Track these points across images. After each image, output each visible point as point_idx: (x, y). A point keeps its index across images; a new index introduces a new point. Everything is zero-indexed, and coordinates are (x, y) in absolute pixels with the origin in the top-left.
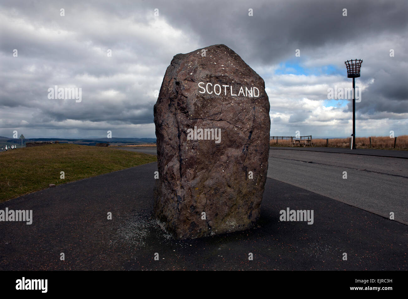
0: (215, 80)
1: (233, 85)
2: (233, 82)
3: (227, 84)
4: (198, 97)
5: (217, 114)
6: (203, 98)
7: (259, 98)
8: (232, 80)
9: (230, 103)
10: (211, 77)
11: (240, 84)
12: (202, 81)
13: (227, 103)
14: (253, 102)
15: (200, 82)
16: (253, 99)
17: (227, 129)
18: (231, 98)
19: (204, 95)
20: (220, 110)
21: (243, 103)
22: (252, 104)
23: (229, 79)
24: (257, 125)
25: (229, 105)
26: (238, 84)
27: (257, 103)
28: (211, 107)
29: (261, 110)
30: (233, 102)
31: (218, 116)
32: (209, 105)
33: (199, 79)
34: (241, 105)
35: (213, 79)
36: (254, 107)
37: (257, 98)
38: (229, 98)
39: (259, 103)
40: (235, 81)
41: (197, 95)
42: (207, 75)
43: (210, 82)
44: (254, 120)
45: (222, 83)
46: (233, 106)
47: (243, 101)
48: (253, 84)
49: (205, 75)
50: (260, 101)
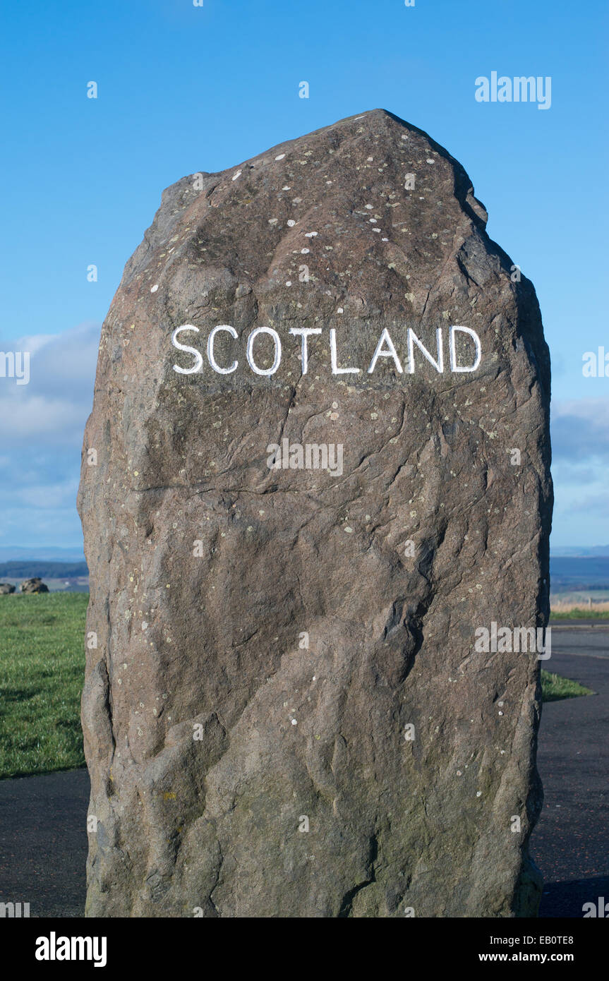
1: (342, 324)
2: (340, 311)
3: (309, 325)
4: (163, 393)
5: (256, 463)
6: (188, 393)
7: (479, 378)
8: (339, 302)
9: (322, 412)
10: (230, 298)
11: (376, 321)
12: (191, 320)
13: (309, 408)
15: (183, 323)
16: (449, 384)
18: (331, 386)
19: (193, 383)
21: (384, 405)
22: (439, 409)
23: (323, 298)
25: (318, 421)
27: (470, 403)
28: (227, 432)
29: (493, 435)
30: (335, 405)
31: (261, 472)
32: (217, 425)
34: (373, 416)
35: (240, 306)
36: (454, 421)
37: (469, 379)
38: (320, 385)
40: (353, 305)
41: (162, 382)
42: (214, 292)
43: (227, 322)
44: (443, 484)
45: (284, 319)
48: (447, 314)
49: (205, 294)
50: (483, 389)
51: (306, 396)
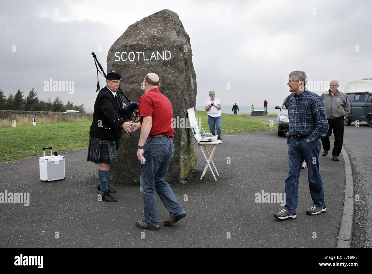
0: (130, 49)
1: (145, 51)
2: (145, 48)
3: (140, 51)
4: (113, 65)
5: (130, 78)
6: (117, 65)
8: (145, 47)
9: (141, 68)
10: (126, 46)
11: (151, 50)
12: (118, 51)
13: (139, 67)
14: (165, 65)
15: (117, 51)
16: (165, 62)
17: (138, 90)
18: (143, 63)
19: (119, 63)
20: (133, 74)
21: (152, 66)
22: (163, 67)
23: (142, 46)
24: (166, 86)
25: (141, 70)
26: (149, 50)
27: (169, 66)
28: (124, 72)
29: (173, 72)
30: (144, 67)
31: (130, 79)
32: (123, 71)
33: (116, 50)
34: (150, 68)
35: (127, 48)
36: (166, 69)
37: (169, 61)
38: (141, 63)
39: (171, 65)
40: (147, 47)
41: (113, 63)
42: (123, 46)
43: (125, 51)
44: (163, 81)
45: (135, 50)
46: (143, 70)
47: (153, 64)
48: (164, 48)
49: (121, 46)
50: (171, 63)
51: (139, 65)
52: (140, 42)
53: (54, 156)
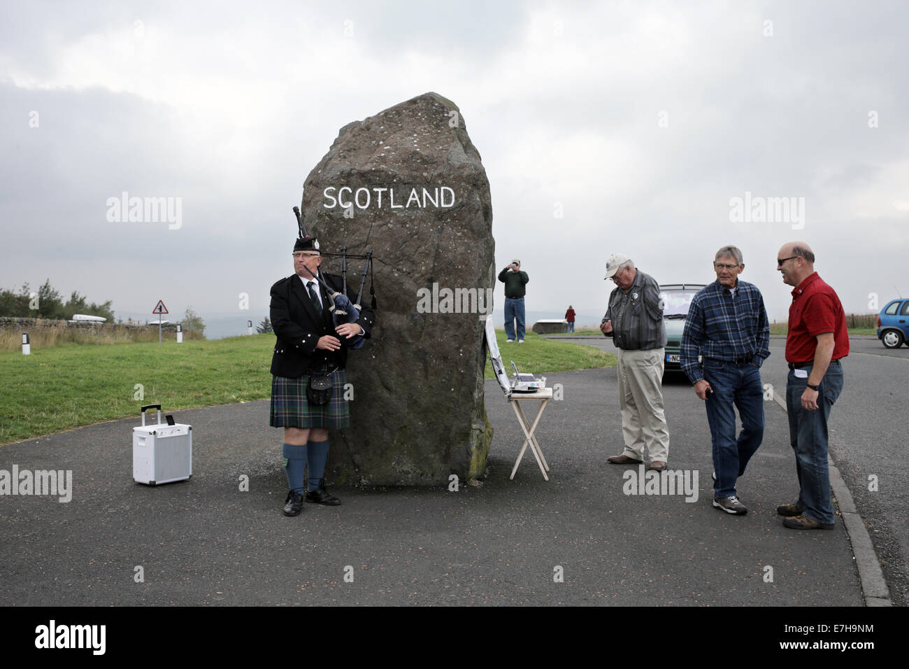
0: (359, 181)
1: (396, 186)
2: (395, 181)
3: (382, 186)
4: (320, 216)
5: (358, 246)
6: (330, 216)
7: (452, 210)
8: (394, 177)
9: (386, 224)
10: (350, 174)
11: (410, 185)
12: (332, 185)
13: (381, 223)
14: (440, 219)
15: (329, 186)
16: (440, 212)
17: (378, 275)
18: (390, 213)
19: (332, 212)
20: (365, 238)
21: (412, 221)
22: (436, 223)
23: (388, 175)
24: (443, 265)
25: (384, 228)
26: (405, 184)
27: (449, 220)
28: (346, 233)
29: (459, 234)
30: (392, 221)
31: (360, 250)
32: (342, 229)
33: (326, 182)
34: (408, 226)
35: (353, 179)
36: (442, 228)
37: (449, 210)
38: (386, 213)
39: (454, 219)
40: (400, 178)
41: (319, 211)
42: (342, 173)
43: (347, 185)
44: (436, 255)
45: (371, 184)
46: (390, 229)
47: (413, 217)
48: (440, 182)
49: (338, 174)
50: (455, 215)
51: (380, 217)
52: (384, 166)
53: (167, 424)
